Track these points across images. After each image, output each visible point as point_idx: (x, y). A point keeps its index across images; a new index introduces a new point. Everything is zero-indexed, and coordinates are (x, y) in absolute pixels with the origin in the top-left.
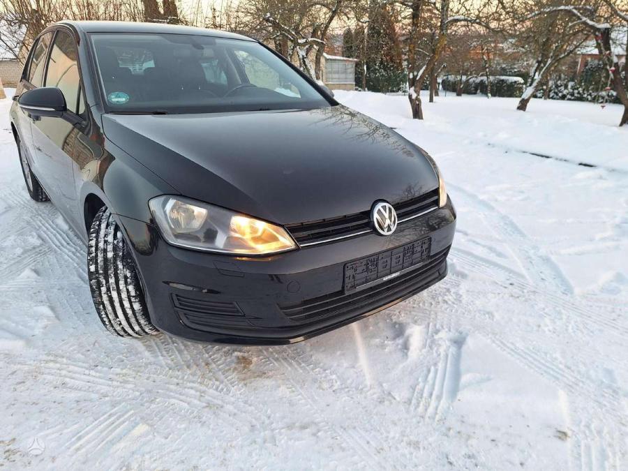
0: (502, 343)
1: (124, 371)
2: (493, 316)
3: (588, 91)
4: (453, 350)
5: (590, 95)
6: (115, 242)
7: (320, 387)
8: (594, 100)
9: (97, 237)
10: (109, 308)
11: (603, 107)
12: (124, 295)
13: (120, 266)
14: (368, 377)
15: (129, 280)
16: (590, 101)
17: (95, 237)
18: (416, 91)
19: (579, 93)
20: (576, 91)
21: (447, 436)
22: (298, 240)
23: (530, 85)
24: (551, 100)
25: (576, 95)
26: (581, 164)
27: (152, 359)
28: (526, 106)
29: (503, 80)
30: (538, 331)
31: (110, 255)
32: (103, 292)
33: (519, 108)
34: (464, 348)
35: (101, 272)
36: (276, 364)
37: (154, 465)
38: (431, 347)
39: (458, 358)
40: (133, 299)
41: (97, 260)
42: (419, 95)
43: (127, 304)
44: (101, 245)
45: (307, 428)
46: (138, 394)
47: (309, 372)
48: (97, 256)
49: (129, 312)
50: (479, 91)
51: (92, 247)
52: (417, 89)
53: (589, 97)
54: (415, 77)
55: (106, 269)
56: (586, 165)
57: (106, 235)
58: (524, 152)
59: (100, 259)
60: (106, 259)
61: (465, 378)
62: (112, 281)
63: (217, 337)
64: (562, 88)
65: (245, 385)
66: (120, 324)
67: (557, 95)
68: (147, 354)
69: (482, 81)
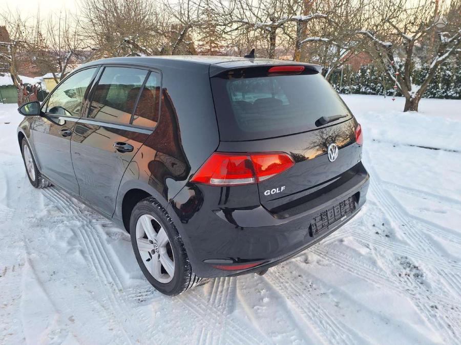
58: (411, 146)
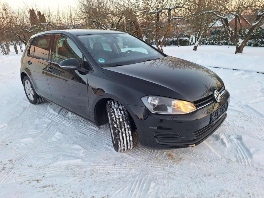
0: (253, 137)
1: (127, 165)
2: (244, 128)
3: (215, 41)
4: (239, 142)
5: (216, 42)
6: (122, 115)
7: (204, 161)
8: (218, 44)
9: (114, 114)
10: (122, 140)
11: (228, 47)
12: (128, 135)
13: (126, 124)
14: (218, 155)
15: (129, 129)
16: (217, 45)
17: (113, 114)
18: (161, 46)
19: (212, 42)
20: (211, 42)
21: (257, 170)
22: (197, 107)
23: (197, 41)
24: (201, 45)
25: (211, 43)
26: (233, 70)
27: (134, 159)
28: (196, 48)
29: (181, 39)
30: (262, 131)
31: (121, 120)
32: (120, 135)
33: (194, 50)
34: (243, 140)
35: (119, 127)
36: (182, 155)
37: (168, 196)
38: (231, 142)
39: (243, 144)
40: (130, 136)
41: (117, 123)
42: (162, 48)
43: (128, 138)
44: (117, 117)
45: (211, 175)
46: (139, 172)
47: (196, 157)
48: (116, 121)
49: (128, 141)
50: (172, 44)
51: (114, 118)
52: (161, 45)
53: (216, 43)
54: (160, 41)
55: (121, 126)
56: (235, 70)
57: (117, 113)
59: (118, 122)
60: (120, 122)
61: (252, 151)
62: (123, 130)
63: (170, 146)
64: (205, 41)
65: (177, 163)
66: (124, 146)
67: (204, 43)
68: (131, 157)
69: (173, 40)
